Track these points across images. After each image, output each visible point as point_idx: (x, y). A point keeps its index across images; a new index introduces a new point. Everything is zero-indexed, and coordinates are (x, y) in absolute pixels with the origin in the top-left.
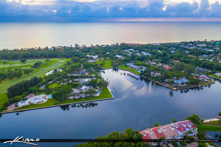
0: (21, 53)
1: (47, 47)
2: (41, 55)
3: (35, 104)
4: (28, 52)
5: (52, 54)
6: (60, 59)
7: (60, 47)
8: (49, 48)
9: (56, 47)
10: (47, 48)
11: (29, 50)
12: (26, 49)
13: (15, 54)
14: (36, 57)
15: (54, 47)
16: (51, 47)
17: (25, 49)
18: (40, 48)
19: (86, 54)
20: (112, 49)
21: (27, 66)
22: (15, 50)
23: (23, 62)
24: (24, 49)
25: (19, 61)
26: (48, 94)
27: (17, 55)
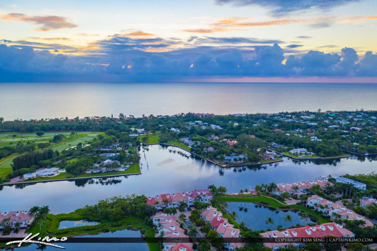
0: (39, 125)
1: (78, 117)
2: (67, 127)
3: (43, 177)
4: (49, 123)
5: (82, 126)
6: (90, 132)
7: (97, 117)
8: (80, 118)
9: (91, 117)
10: (77, 119)
11: (51, 121)
12: (48, 120)
13: (31, 125)
14: (59, 130)
15: (87, 118)
16: (84, 118)
17: (46, 119)
18: (67, 118)
19: (130, 127)
20: (169, 121)
21: (44, 140)
22: (32, 121)
23: (40, 135)
24: (44, 120)
25: (35, 135)
26: (62, 168)
27: (33, 127)
